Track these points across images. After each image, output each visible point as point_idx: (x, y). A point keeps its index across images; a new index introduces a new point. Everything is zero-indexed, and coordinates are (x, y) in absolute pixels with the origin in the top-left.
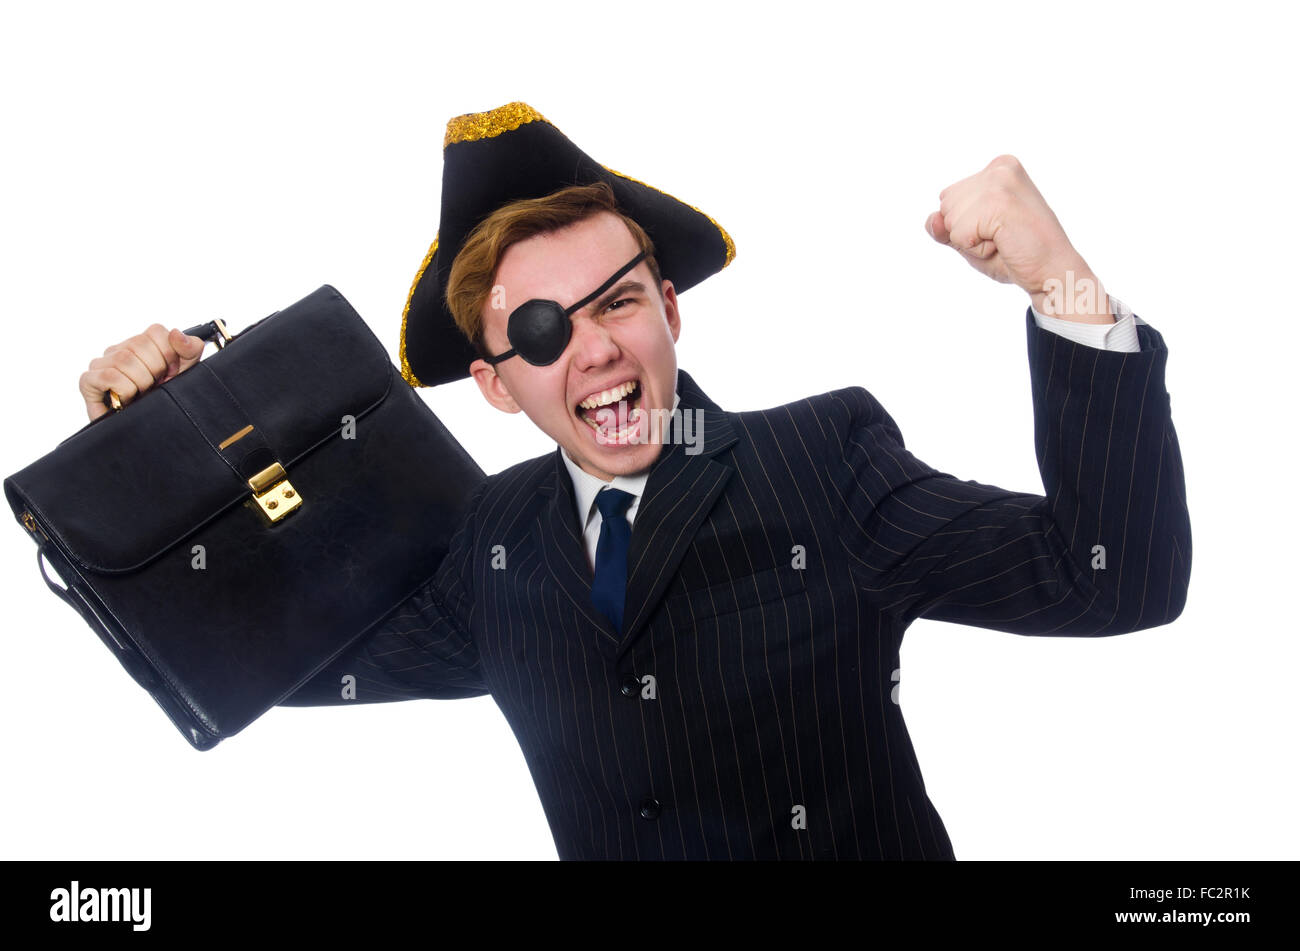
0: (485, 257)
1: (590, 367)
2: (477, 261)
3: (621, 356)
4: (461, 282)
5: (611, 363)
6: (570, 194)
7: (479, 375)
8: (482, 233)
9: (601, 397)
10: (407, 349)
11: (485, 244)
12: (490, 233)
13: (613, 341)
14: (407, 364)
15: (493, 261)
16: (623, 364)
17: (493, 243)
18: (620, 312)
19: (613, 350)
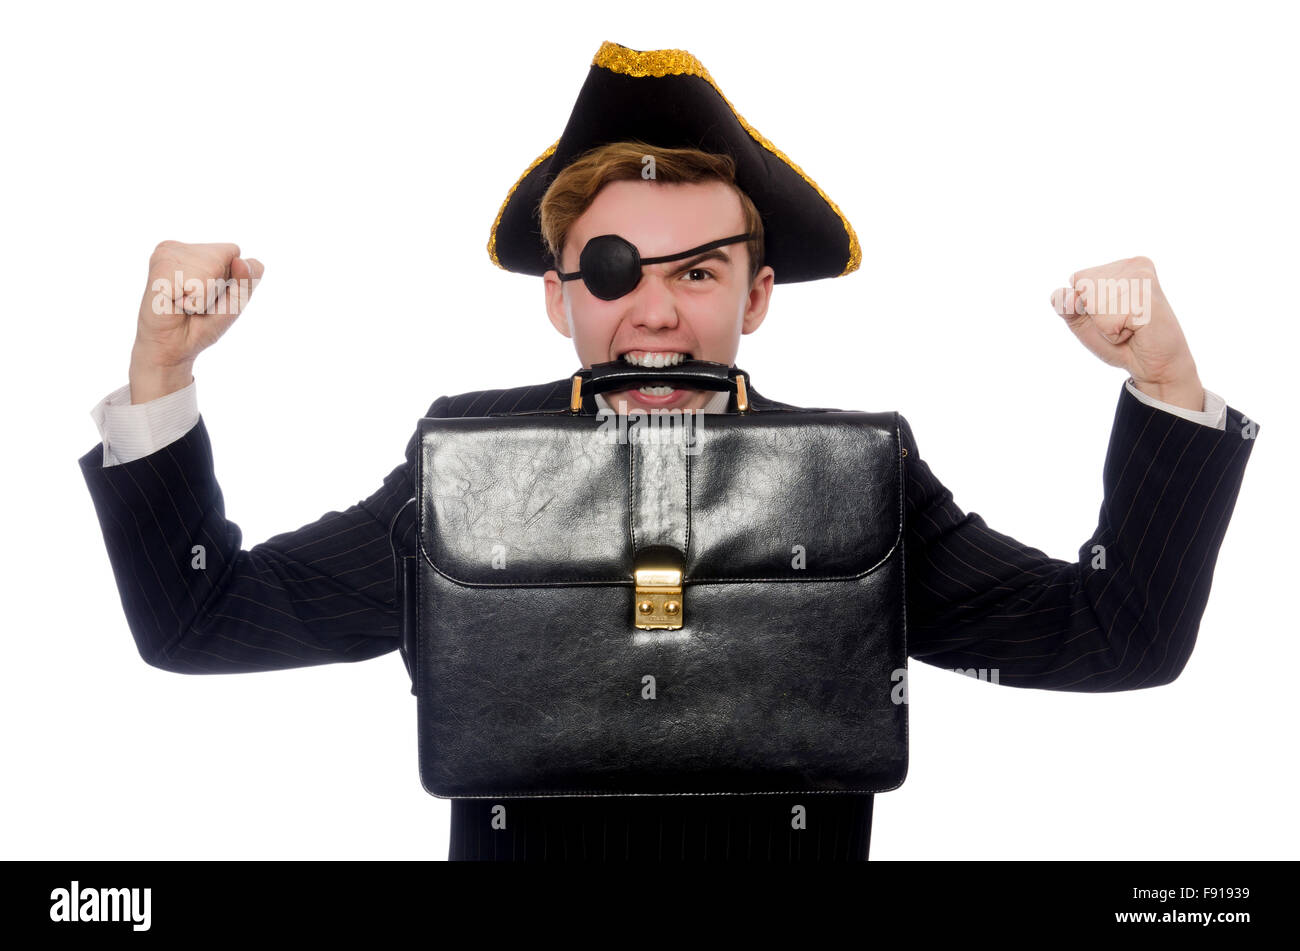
0: (586, 182)
1: (642, 325)
2: (579, 182)
3: (676, 328)
4: (559, 195)
5: (664, 329)
6: (692, 155)
7: (550, 286)
8: (595, 158)
9: (643, 357)
10: (498, 227)
11: (593, 169)
12: (602, 161)
13: (676, 310)
14: (494, 241)
15: (591, 190)
16: (677, 335)
17: (598, 173)
18: (696, 285)
19: (671, 319)
